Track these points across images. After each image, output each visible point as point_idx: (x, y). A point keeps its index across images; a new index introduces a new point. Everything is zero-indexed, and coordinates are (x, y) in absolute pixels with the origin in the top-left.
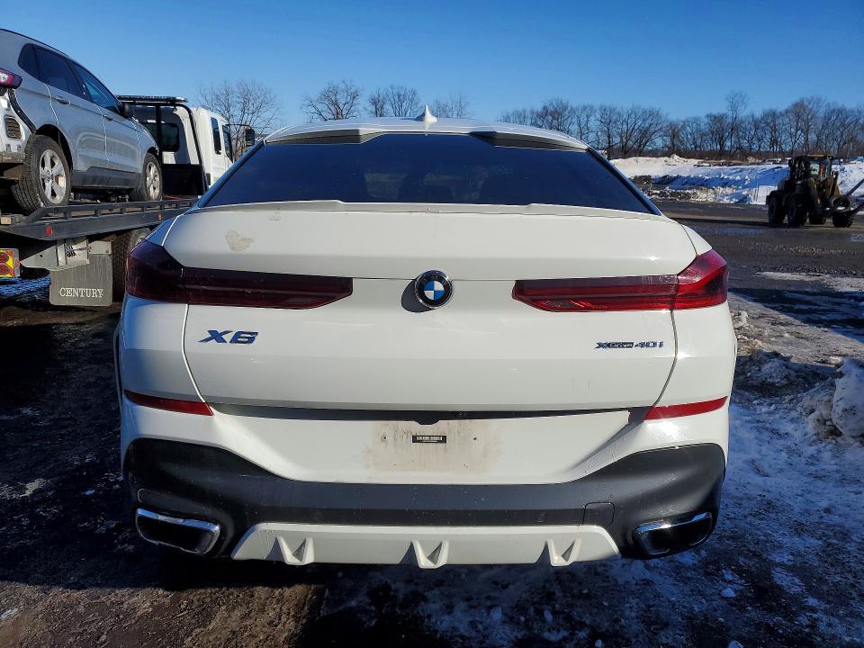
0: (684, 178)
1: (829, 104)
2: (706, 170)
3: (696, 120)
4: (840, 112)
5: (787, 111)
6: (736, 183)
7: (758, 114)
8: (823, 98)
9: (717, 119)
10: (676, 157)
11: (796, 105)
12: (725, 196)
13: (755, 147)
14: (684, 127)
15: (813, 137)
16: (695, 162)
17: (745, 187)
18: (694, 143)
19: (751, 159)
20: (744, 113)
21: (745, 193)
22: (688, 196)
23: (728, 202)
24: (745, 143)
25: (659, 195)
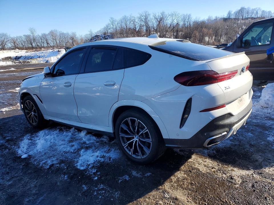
0: (24, 57)
1: (59, 32)
2: (30, 53)
3: (21, 37)
4: (63, 34)
5: (49, 34)
6: (42, 56)
7: (40, 35)
8: (57, 30)
9: (28, 37)
10: (18, 50)
11: (51, 32)
12: (41, 61)
13: (42, 45)
14: (17, 40)
15: (58, 42)
16: (25, 51)
17: (46, 57)
18: (22, 44)
19: (43, 49)
20: (36, 34)
21: (47, 59)
22: (28, 62)
23: (43, 62)
24: (39, 44)
25: (18, 63)
